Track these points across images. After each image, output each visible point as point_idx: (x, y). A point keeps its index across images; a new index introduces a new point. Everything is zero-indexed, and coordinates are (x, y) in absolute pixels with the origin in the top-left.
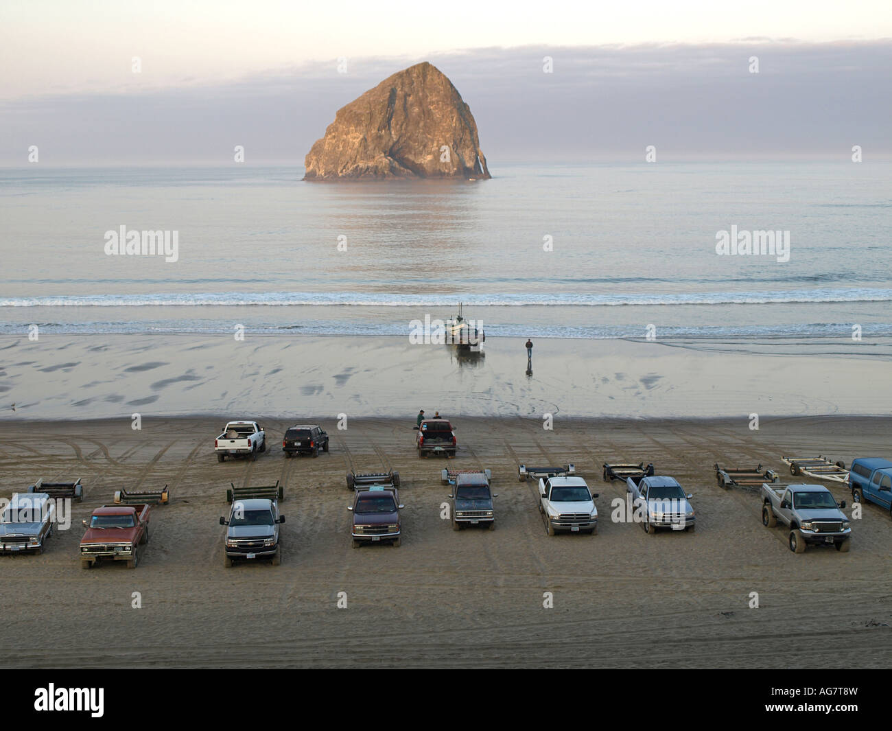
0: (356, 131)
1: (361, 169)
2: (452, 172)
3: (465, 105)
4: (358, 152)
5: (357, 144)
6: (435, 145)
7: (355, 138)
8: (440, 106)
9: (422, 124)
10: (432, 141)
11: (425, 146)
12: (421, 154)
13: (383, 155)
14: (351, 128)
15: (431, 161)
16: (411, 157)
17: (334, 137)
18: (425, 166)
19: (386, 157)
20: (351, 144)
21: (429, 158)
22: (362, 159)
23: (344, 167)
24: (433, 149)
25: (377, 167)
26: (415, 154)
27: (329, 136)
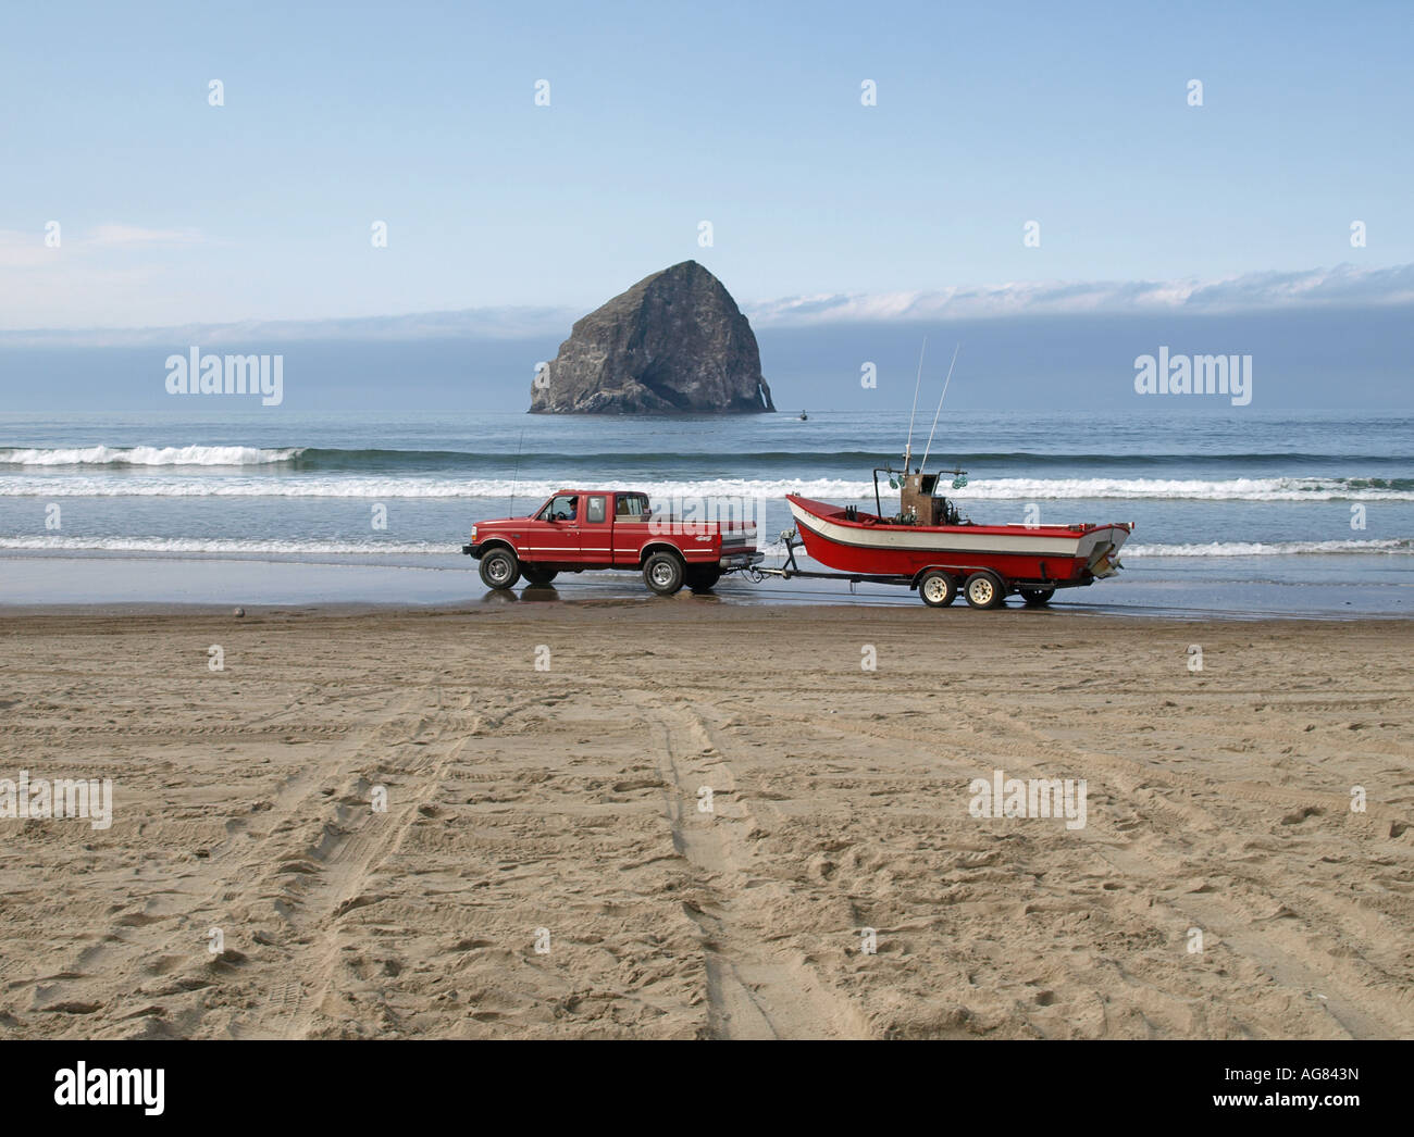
0: (599, 350)
1: (605, 399)
2: (725, 405)
3: (743, 316)
4: (600, 377)
5: (599, 367)
6: (703, 369)
7: (597, 358)
8: (710, 317)
9: (685, 341)
10: (699, 363)
11: (689, 370)
12: (685, 381)
13: (633, 381)
14: (592, 346)
15: (697, 390)
16: (671, 385)
17: (569, 358)
18: (689, 396)
19: (637, 384)
20: (592, 367)
21: (695, 385)
22: (605, 385)
23: (581, 398)
24: (700, 374)
25: (625, 396)
26: (676, 381)
27: (564, 357)
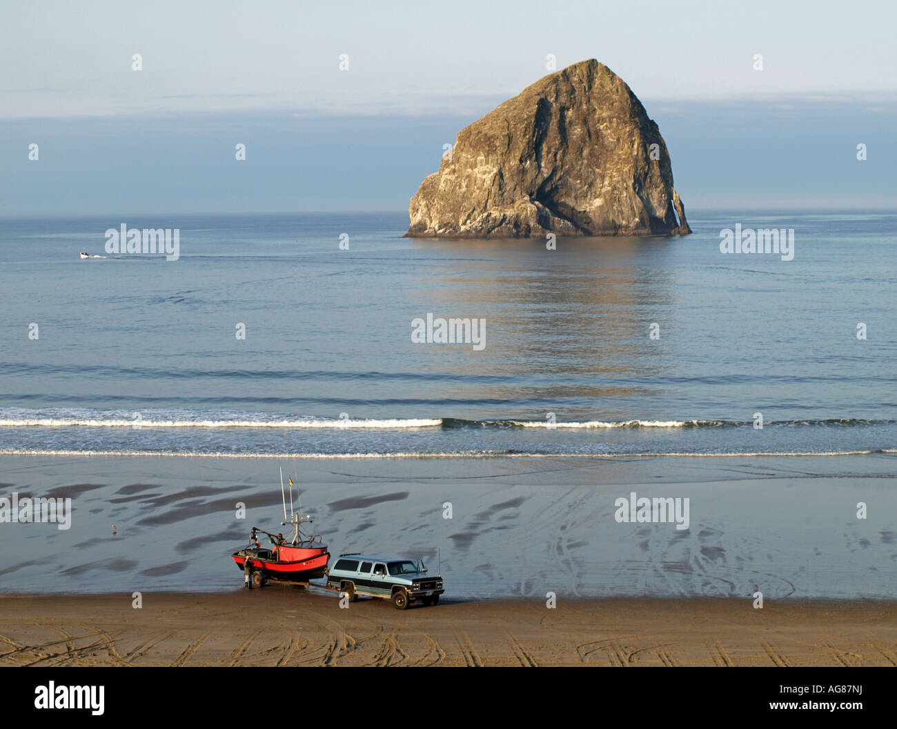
0: (487, 163)
1: (495, 220)
2: (632, 225)
3: (652, 121)
4: (490, 192)
5: (488, 183)
6: (606, 183)
7: (485, 173)
8: (615, 125)
9: (586, 152)
10: (603, 177)
11: (591, 185)
12: (586, 197)
13: (527, 198)
14: (479, 158)
15: (601, 207)
16: (570, 202)
17: (454, 171)
18: (591, 215)
19: (532, 201)
20: (479, 182)
21: (598, 202)
22: (495, 204)
23: (469, 217)
24: (604, 190)
25: (518, 216)
26: (576, 198)
27: (447, 170)
